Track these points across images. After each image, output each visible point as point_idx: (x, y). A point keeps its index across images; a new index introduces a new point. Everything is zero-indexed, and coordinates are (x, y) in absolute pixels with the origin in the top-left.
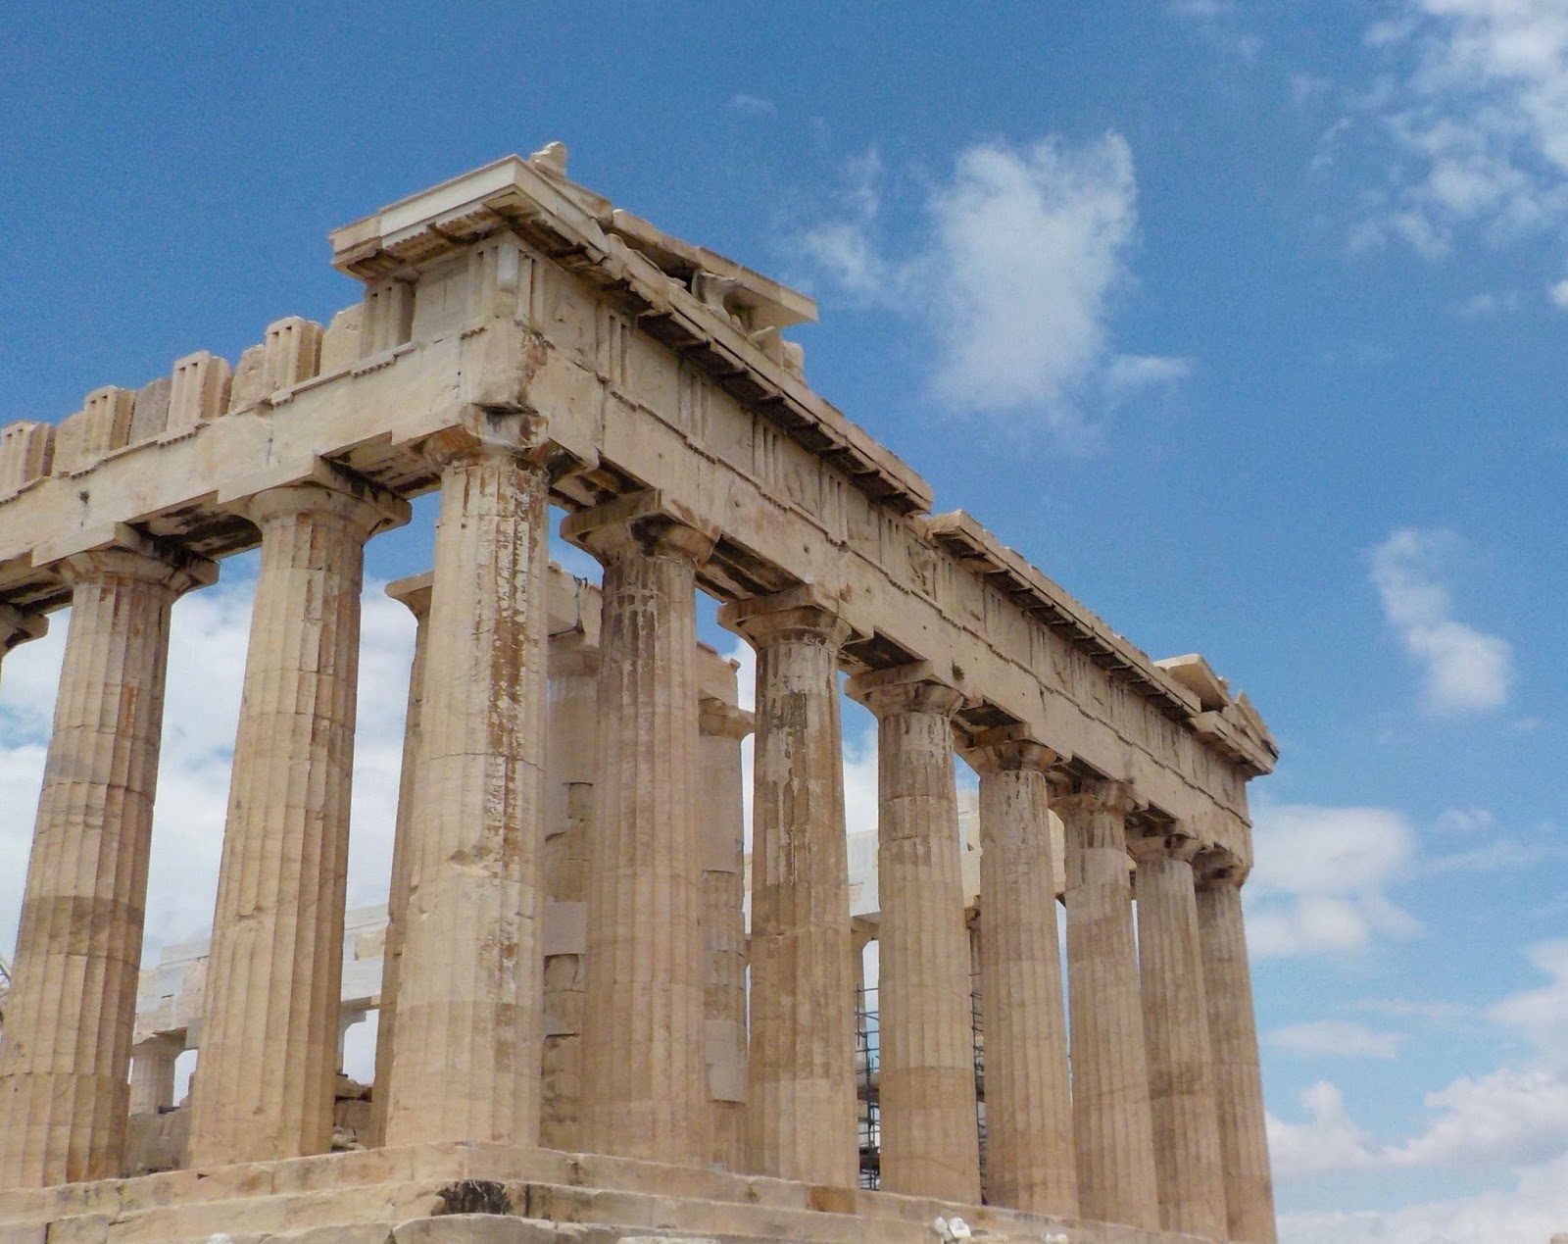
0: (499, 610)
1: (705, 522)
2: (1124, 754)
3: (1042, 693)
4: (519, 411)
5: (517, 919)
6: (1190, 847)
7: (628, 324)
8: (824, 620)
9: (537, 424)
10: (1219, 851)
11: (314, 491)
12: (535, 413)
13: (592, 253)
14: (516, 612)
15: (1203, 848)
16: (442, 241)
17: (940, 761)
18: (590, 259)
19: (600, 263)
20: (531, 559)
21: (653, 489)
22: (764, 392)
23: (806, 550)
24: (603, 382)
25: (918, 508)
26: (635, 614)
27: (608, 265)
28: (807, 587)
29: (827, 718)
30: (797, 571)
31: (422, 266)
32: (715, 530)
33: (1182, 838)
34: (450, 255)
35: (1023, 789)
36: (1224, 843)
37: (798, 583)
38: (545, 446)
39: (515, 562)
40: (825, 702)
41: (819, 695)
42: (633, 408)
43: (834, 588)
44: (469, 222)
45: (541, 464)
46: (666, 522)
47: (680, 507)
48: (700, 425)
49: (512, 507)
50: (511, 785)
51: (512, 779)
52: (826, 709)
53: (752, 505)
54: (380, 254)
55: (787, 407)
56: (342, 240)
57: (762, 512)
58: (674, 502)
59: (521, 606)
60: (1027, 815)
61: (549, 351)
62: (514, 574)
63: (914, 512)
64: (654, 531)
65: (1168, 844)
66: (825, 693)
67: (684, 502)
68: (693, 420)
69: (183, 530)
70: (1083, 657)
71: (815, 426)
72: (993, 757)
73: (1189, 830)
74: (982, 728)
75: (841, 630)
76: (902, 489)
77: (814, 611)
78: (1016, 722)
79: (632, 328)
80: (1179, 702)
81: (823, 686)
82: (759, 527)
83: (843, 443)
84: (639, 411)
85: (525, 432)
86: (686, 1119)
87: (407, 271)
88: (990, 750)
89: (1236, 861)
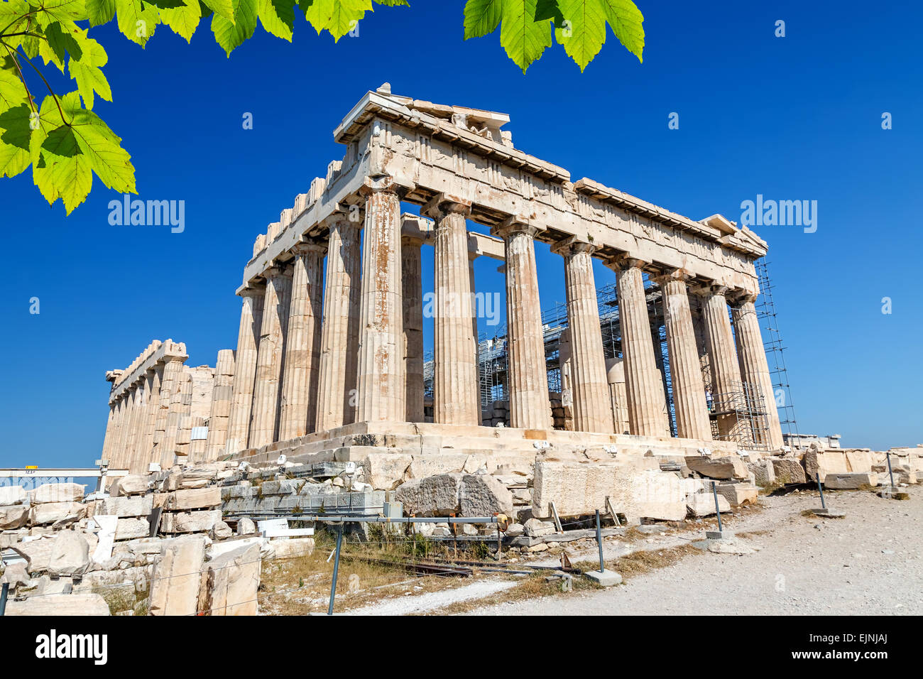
0: (379, 243)
1: (464, 200)
2: (682, 257)
3: (636, 240)
4: (383, 176)
5: (388, 345)
6: (722, 290)
7: (428, 138)
8: (523, 227)
9: (390, 179)
10: (739, 289)
11: (338, 215)
12: (389, 176)
13: (405, 117)
14: (385, 243)
15: (730, 289)
16: (360, 126)
17: (585, 271)
18: (405, 119)
19: (410, 120)
20: (390, 224)
21: (441, 193)
22: (487, 151)
23: (513, 203)
24: (418, 160)
25: (564, 180)
26: (442, 236)
27: (412, 120)
28: (515, 216)
29: (528, 262)
30: (509, 211)
31: (358, 135)
32: (469, 202)
33: (718, 287)
34: (364, 129)
35: (630, 277)
36: (741, 286)
37: (511, 216)
38: (392, 185)
39: (384, 226)
40: (527, 256)
41: (524, 254)
42: (431, 166)
43: (527, 215)
44: (363, 117)
45: (393, 192)
46: (448, 203)
47: (452, 197)
48: (462, 169)
49: (383, 208)
50: (385, 301)
51: (385, 298)
52: (527, 259)
53: (487, 191)
54: (345, 135)
55: (497, 154)
56: (336, 133)
57: (492, 193)
58: (450, 196)
59: (387, 240)
60: (633, 286)
61: (394, 153)
62: (384, 230)
63: (564, 182)
64: (446, 207)
65: (712, 289)
66: (526, 253)
67: (454, 195)
68: (459, 166)
69: (318, 234)
70: (657, 224)
71: (511, 159)
72: (618, 266)
73: (720, 282)
74: (612, 256)
75: (531, 229)
76: (554, 174)
77: (519, 225)
78: (624, 252)
79: (430, 140)
80: (709, 234)
81: (525, 250)
82: (491, 198)
83: (524, 162)
84: (434, 167)
85: (386, 182)
86: (465, 409)
87: (355, 138)
88: (616, 264)
89: (748, 292)
